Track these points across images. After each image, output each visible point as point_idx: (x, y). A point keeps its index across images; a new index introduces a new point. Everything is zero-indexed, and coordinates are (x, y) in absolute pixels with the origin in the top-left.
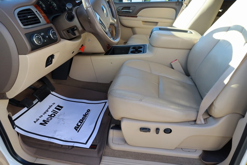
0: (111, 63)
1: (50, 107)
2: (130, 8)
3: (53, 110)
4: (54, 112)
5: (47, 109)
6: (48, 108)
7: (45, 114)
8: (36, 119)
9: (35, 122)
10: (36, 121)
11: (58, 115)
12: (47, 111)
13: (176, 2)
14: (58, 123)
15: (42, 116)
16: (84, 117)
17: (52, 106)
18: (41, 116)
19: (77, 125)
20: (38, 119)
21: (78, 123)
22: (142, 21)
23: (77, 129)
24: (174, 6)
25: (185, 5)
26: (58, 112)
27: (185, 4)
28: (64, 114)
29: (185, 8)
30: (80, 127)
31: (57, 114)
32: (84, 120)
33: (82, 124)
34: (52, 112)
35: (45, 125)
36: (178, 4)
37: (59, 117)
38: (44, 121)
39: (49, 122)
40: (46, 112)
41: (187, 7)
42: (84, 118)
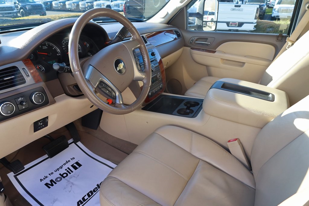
0: (147, 123)
1: (67, 162)
2: (207, 39)
3: (68, 168)
4: (68, 171)
5: (62, 166)
6: (64, 164)
7: (57, 171)
8: (45, 176)
9: (41, 180)
10: (44, 178)
11: (71, 175)
12: (61, 167)
13: (278, 37)
14: (65, 188)
15: (53, 173)
16: (96, 188)
17: (69, 161)
18: (51, 174)
19: (83, 198)
20: (46, 177)
21: (86, 195)
22: (221, 58)
23: (80, 204)
24: (274, 41)
25: (290, 43)
26: (72, 172)
27: (291, 41)
28: (78, 176)
29: (288, 48)
30: (84, 203)
31: (70, 173)
32: (94, 193)
33: (89, 199)
34: (66, 170)
35: (49, 188)
36: (280, 39)
37: (70, 179)
38: (52, 181)
39: (56, 183)
40: (59, 169)
41: (292, 47)
42: (96, 190)
